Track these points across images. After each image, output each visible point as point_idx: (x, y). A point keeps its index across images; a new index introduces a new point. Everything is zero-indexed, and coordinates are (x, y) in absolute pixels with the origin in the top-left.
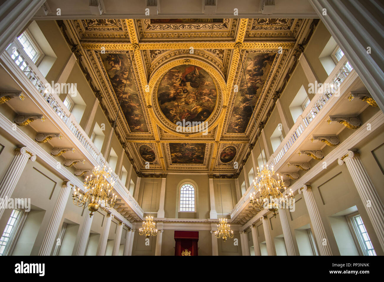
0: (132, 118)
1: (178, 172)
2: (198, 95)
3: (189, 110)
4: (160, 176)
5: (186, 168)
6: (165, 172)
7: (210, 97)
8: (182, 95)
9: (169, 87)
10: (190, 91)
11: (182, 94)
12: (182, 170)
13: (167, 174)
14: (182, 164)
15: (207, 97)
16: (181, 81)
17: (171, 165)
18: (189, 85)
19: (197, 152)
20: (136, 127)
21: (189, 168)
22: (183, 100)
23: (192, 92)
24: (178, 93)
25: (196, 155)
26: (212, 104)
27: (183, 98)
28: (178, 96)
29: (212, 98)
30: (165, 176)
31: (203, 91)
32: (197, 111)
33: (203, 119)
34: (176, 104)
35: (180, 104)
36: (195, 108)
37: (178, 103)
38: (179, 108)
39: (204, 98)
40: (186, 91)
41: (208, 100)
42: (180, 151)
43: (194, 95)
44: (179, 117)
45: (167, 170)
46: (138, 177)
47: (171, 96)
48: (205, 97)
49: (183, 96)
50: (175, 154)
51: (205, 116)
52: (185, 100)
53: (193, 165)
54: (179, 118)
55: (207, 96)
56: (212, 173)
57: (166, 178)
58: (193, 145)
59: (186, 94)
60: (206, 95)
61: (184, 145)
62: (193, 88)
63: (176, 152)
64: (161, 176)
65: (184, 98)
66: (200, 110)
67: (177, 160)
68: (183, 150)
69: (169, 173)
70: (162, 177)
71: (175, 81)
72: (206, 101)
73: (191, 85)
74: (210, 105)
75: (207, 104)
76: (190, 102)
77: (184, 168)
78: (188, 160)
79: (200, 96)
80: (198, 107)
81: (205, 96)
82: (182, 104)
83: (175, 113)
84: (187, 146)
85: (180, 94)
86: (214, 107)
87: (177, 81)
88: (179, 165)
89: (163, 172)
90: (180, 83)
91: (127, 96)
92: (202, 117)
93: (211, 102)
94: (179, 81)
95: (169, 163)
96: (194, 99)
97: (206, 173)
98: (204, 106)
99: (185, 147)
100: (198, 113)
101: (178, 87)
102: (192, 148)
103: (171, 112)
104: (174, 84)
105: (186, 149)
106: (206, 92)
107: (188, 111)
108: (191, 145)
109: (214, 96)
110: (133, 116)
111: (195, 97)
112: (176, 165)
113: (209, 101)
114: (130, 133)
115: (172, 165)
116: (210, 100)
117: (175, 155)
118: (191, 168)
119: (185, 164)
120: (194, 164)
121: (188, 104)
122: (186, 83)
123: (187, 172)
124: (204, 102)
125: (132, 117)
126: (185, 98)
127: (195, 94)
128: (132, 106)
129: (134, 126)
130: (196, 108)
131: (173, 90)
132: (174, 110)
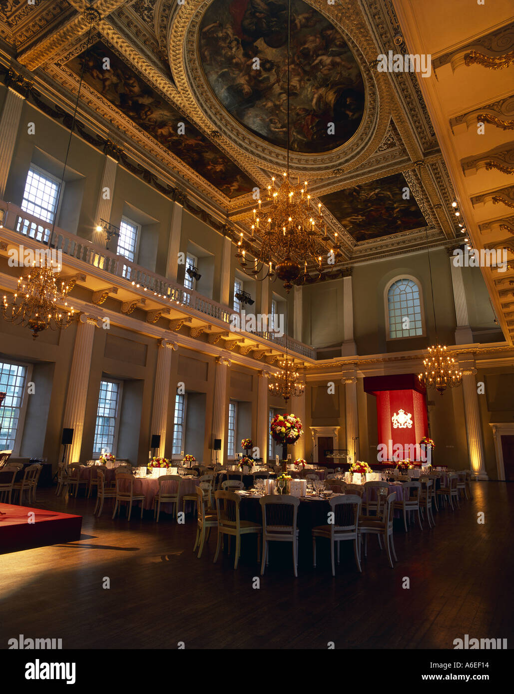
0: (211, 169)
1: (375, 258)
2: (300, 62)
3: (307, 107)
4: (338, 274)
5: (393, 245)
6: (347, 264)
7: (333, 54)
8: (268, 79)
9: (226, 71)
10: (278, 60)
11: (265, 75)
12: (384, 252)
13: (352, 268)
14: (378, 239)
15: (324, 58)
16: (241, 46)
17: (356, 246)
18: (265, 45)
19: (395, 203)
20: (231, 186)
21: (398, 243)
22: (277, 89)
23: (284, 61)
24: (255, 78)
25: (397, 210)
26: (349, 69)
27: (274, 84)
28: (262, 85)
29: (339, 54)
30: (348, 272)
31: (306, 46)
32: (326, 104)
33: (354, 117)
34: (270, 104)
35: (278, 103)
36: (316, 96)
37: (271, 101)
38: (283, 112)
39: (321, 61)
40: (268, 66)
41: (334, 64)
42: (356, 211)
43: (293, 66)
44: (298, 133)
45: (351, 258)
46: (295, 286)
47: (246, 90)
48: (319, 58)
49: (273, 79)
50: (348, 219)
51: (352, 107)
52: (282, 88)
53: (406, 235)
54: (299, 137)
55: (323, 54)
56: (456, 242)
57: (350, 277)
58: (376, 189)
59: (274, 70)
60: (320, 52)
61: (354, 193)
62: (278, 50)
63: (349, 215)
64: (341, 274)
65: (277, 85)
66: (331, 97)
67: (362, 231)
68: (359, 207)
69: (356, 265)
70: (343, 276)
71: (230, 53)
72: (329, 70)
73: (270, 44)
74: (345, 74)
75: (338, 73)
76: (294, 86)
77: (387, 246)
78: (386, 225)
79: (306, 62)
80: (322, 91)
81: (318, 56)
82: (282, 101)
83: (282, 127)
84: (363, 195)
85: (261, 78)
86: (359, 75)
87: (234, 50)
88: (375, 242)
89: (343, 265)
90: (241, 51)
91: (169, 129)
92: (350, 114)
93: (344, 66)
94: (238, 48)
95: (349, 243)
96: (298, 75)
97: (441, 244)
98: (334, 84)
99: (360, 197)
100: (332, 106)
101: (246, 62)
102: (376, 194)
103: (273, 129)
104: (234, 61)
105: (364, 201)
106: (313, 45)
107: (305, 110)
108: (372, 190)
109: (340, 46)
110: (209, 165)
111: (300, 70)
112: (368, 243)
113: (338, 64)
114: (230, 201)
115: (358, 245)
116: (338, 60)
117: (351, 222)
118: (404, 242)
119: (385, 237)
120: (407, 232)
121: (295, 95)
122: (255, 44)
123: (396, 254)
124: (326, 72)
125: (209, 167)
126: (278, 81)
127: (293, 62)
128: (192, 145)
129: (226, 185)
130: (320, 98)
131: (241, 74)
132: (276, 121)
